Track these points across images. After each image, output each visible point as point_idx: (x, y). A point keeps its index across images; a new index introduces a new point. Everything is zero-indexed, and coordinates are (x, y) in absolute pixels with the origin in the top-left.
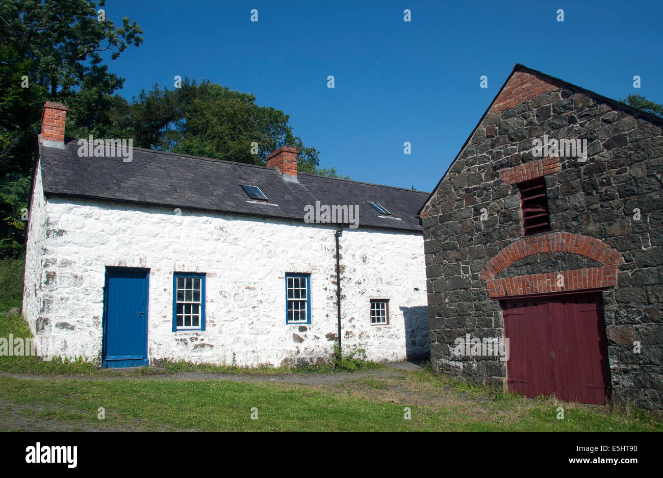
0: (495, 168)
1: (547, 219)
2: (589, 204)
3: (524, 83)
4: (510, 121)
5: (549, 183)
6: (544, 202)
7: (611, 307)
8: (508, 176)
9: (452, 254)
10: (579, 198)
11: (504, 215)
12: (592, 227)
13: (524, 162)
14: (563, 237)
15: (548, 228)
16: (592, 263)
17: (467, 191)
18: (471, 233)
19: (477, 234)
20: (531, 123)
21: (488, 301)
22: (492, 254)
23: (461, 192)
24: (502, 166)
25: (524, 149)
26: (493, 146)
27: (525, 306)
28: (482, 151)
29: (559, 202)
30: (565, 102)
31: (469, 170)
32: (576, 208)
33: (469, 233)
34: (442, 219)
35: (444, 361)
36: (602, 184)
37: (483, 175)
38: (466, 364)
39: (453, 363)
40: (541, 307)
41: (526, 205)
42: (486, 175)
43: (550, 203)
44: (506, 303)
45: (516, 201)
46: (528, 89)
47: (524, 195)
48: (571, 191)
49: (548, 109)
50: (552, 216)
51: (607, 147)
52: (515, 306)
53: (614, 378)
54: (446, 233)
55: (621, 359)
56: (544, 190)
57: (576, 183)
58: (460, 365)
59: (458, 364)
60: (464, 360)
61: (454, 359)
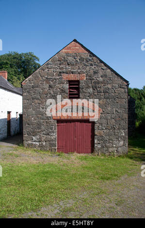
0: (60, 73)
1: (78, 94)
2: (94, 93)
4: (69, 58)
5: (81, 83)
6: (78, 89)
7: (97, 125)
8: (65, 77)
9: (36, 101)
10: (91, 90)
11: (62, 90)
13: (72, 73)
15: (78, 98)
17: (47, 78)
18: (47, 94)
19: (50, 95)
20: (77, 61)
21: (52, 120)
23: (44, 78)
24: (64, 73)
25: (73, 69)
26: (60, 65)
27: (66, 123)
28: (56, 65)
29: (84, 90)
30: (90, 58)
31: (48, 71)
32: (89, 93)
33: (45, 94)
34: (33, 87)
35: (30, 142)
36: (99, 87)
37: (55, 74)
38: (40, 143)
39: (34, 143)
40: (72, 123)
41: (70, 88)
43: (80, 89)
44: (60, 121)
45: (67, 86)
46: (77, 49)
47: (69, 85)
48: (88, 87)
49: (84, 59)
50: (80, 94)
51: (102, 77)
52: (62, 123)
53: (96, 145)
54: (34, 92)
55: (98, 140)
56: (78, 85)
57: (90, 85)
58: (38, 143)
59: (36, 143)
60: (39, 142)
61: (35, 141)
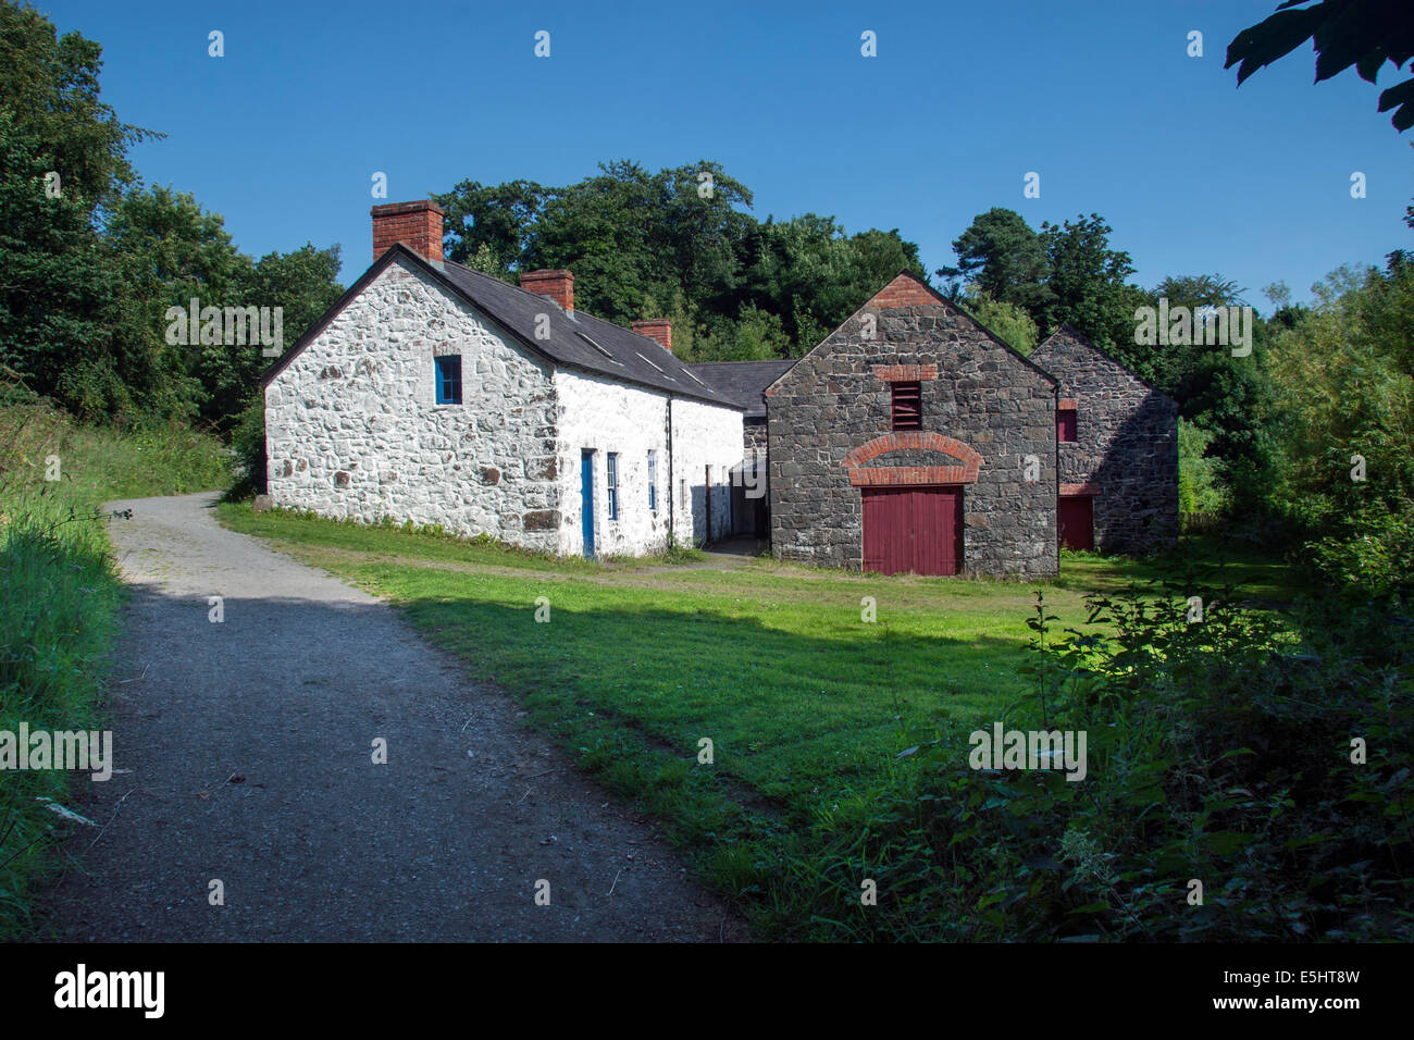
0: (868, 362)
1: (918, 419)
2: (960, 413)
3: (909, 288)
4: (892, 321)
5: (925, 388)
6: (916, 404)
7: (969, 498)
8: (881, 373)
9: (807, 439)
10: (952, 407)
11: (874, 409)
12: (960, 433)
13: (901, 363)
14: (934, 437)
15: (919, 428)
16: (958, 461)
17: (833, 378)
18: (834, 421)
19: (841, 423)
20: (913, 329)
21: (849, 489)
22: (856, 444)
23: (823, 378)
24: (877, 362)
25: (902, 352)
27: (887, 494)
28: (855, 342)
29: (933, 407)
30: (949, 320)
31: (836, 357)
32: (948, 415)
33: (830, 421)
34: (796, 402)
35: (790, 547)
36: (973, 398)
37: (853, 365)
38: (818, 549)
39: (802, 548)
40: (904, 496)
41: (895, 402)
42: (856, 367)
43: (923, 405)
44: (868, 491)
45: (886, 398)
46: (913, 295)
47: (895, 393)
48: (945, 399)
49: (931, 320)
50: (924, 417)
51: (981, 369)
52: (876, 494)
53: (967, 553)
54: (800, 416)
55: (973, 538)
56: (918, 392)
57: (950, 393)
58: (812, 550)
59: (807, 549)
60: (816, 545)
61: (804, 544)
